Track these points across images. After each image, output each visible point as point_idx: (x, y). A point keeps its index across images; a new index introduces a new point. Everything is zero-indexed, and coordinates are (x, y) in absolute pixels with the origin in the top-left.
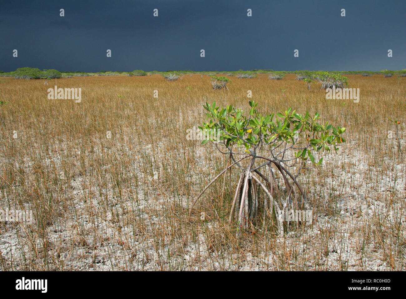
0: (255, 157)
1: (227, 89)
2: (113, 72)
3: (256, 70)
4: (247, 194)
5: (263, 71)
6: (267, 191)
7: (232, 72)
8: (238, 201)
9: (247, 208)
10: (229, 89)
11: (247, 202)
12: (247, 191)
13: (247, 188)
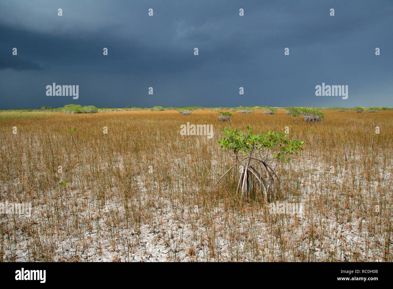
0: (250, 159)
1: (230, 121)
2: (137, 108)
3: (253, 106)
4: (246, 180)
5: (259, 107)
6: (258, 178)
7: (234, 108)
8: (241, 185)
9: (246, 188)
10: (232, 121)
11: (246, 185)
12: (246, 178)
13: (246, 177)
